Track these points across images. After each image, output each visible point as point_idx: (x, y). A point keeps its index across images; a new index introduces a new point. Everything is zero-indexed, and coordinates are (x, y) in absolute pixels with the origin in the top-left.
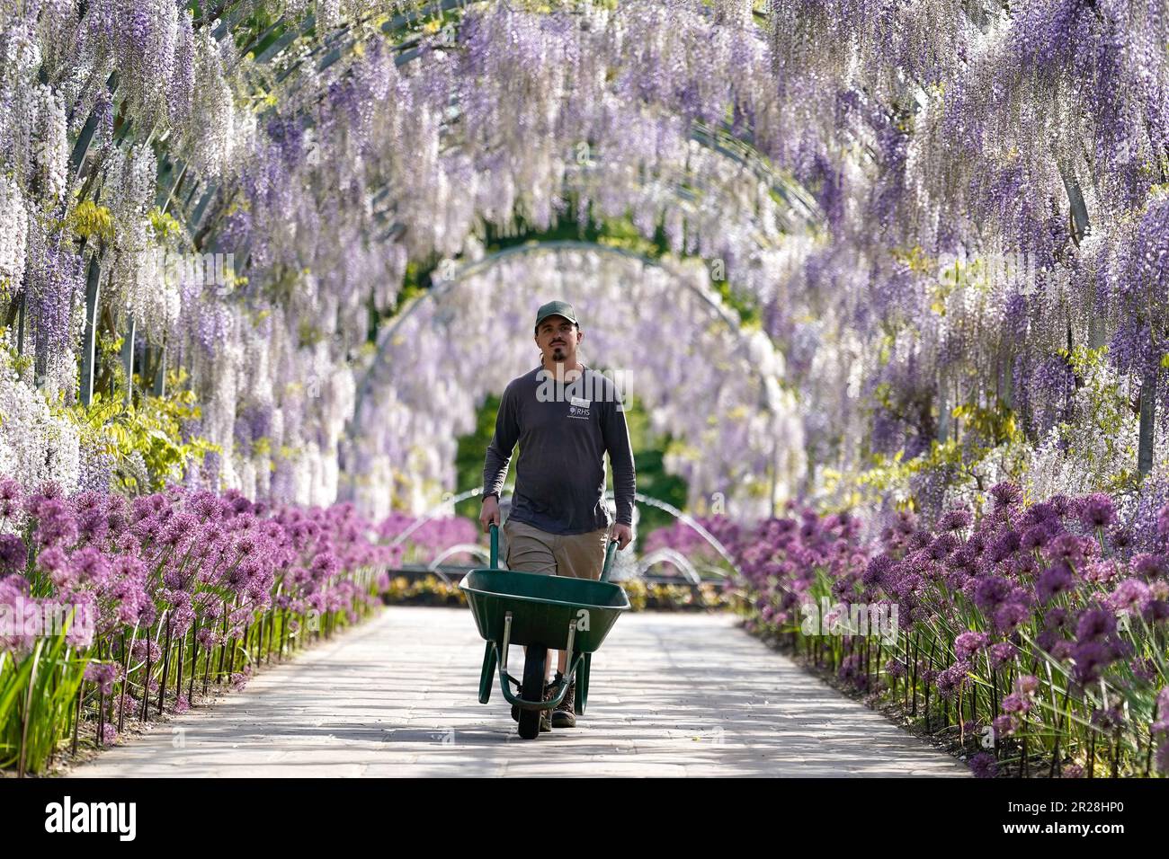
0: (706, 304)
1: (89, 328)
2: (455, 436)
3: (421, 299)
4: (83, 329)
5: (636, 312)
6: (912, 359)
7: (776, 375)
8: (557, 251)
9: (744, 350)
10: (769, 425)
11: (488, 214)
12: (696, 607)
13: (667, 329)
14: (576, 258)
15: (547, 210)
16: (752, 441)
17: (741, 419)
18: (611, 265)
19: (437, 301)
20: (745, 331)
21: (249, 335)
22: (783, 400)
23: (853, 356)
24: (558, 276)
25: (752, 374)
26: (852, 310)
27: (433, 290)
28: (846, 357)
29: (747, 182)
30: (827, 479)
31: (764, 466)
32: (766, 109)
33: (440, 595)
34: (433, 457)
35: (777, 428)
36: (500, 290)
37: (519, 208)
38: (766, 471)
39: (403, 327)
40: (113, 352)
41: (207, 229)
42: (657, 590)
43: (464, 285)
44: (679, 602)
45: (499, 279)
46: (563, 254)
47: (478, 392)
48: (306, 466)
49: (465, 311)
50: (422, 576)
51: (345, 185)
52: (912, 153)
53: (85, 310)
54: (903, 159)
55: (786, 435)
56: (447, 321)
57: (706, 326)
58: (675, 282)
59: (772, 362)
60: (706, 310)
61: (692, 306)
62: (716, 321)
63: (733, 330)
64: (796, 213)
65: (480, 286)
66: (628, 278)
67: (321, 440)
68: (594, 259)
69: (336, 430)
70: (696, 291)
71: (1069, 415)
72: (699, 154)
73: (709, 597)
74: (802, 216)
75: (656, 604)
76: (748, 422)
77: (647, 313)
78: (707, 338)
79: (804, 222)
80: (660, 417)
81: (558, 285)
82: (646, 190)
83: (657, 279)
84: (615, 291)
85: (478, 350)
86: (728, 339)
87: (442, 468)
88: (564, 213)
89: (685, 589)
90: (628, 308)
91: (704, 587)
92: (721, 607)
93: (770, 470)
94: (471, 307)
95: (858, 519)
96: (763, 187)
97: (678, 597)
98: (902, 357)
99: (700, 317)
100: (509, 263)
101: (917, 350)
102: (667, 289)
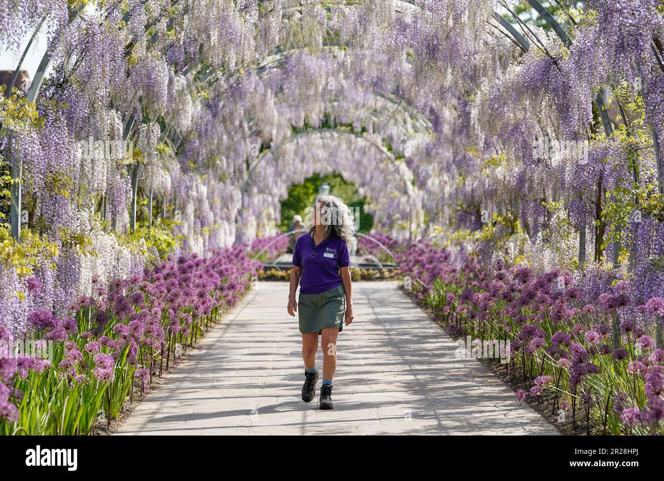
0: (381, 152)
1: (133, 200)
2: (280, 201)
3: (267, 153)
4: (131, 199)
5: (353, 155)
6: (472, 190)
7: (410, 180)
8: (320, 132)
9: (397, 170)
10: (408, 201)
11: (294, 124)
12: (382, 278)
13: (365, 161)
14: (328, 134)
15: (318, 121)
16: (401, 207)
17: (396, 197)
18: (342, 137)
19: (272, 153)
20: (397, 163)
21: (199, 185)
22: (414, 190)
23: (446, 182)
24: (321, 141)
25: (400, 180)
26: (445, 165)
27: (271, 149)
28: (442, 183)
29: (400, 112)
30: (435, 229)
31: (406, 216)
32: (410, 89)
33: (277, 276)
34: (271, 210)
35: (411, 201)
36: (298, 148)
37: (306, 120)
38: (407, 219)
39: (259, 164)
40: (144, 205)
41: (181, 146)
42: (366, 272)
43: (283, 146)
44: (374, 277)
45: (298, 143)
46: (323, 133)
47: (289, 183)
48: (223, 230)
49: (284, 157)
50: (270, 268)
51: (237, 123)
52: (474, 113)
53: (132, 192)
54: (469, 113)
55: (414, 205)
56: (276, 160)
57: (381, 161)
58: (368, 144)
59: (408, 175)
60: (381, 154)
61: (375, 153)
62: (385, 158)
63: (393, 163)
64: (420, 124)
65: (290, 147)
66: (350, 142)
67: (228, 219)
68: (336, 135)
69: (234, 213)
70: (377, 147)
71: (545, 226)
72: (380, 101)
73: (387, 274)
74: (423, 126)
75: (366, 278)
76: (399, 200)
77: (357, 156)
78: (382, 166)
79: (424, 128)
80: (362, 191)
81: (321, 144)
82: (358, 113)
83: (361, 142)
84: (344, 147)
85: (289, 169)
86: (390, 166)
87: (275, 214)
88: (324, 122)
89: (376, 271)
90: (349, 153)
91: (385, 270)
92: (392, 278)
93: (409, 218)
94: (286, 155)
95: (450, 251)
96: (407, 114)
97: (374, 275)
98: (468, 189)
99: (379, 156)
100: (301, 137)
101: (474, 186)
102: (365, 147)
